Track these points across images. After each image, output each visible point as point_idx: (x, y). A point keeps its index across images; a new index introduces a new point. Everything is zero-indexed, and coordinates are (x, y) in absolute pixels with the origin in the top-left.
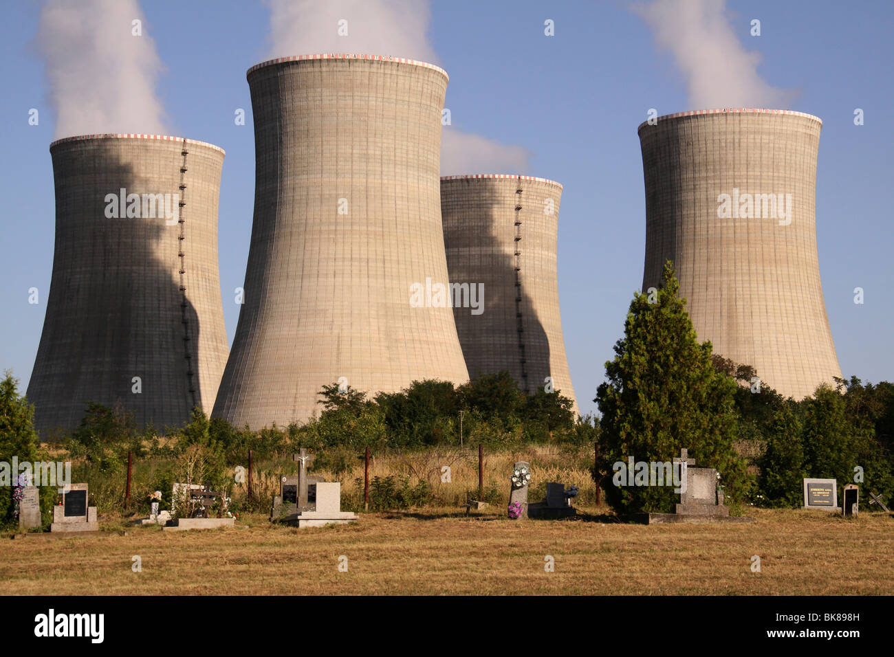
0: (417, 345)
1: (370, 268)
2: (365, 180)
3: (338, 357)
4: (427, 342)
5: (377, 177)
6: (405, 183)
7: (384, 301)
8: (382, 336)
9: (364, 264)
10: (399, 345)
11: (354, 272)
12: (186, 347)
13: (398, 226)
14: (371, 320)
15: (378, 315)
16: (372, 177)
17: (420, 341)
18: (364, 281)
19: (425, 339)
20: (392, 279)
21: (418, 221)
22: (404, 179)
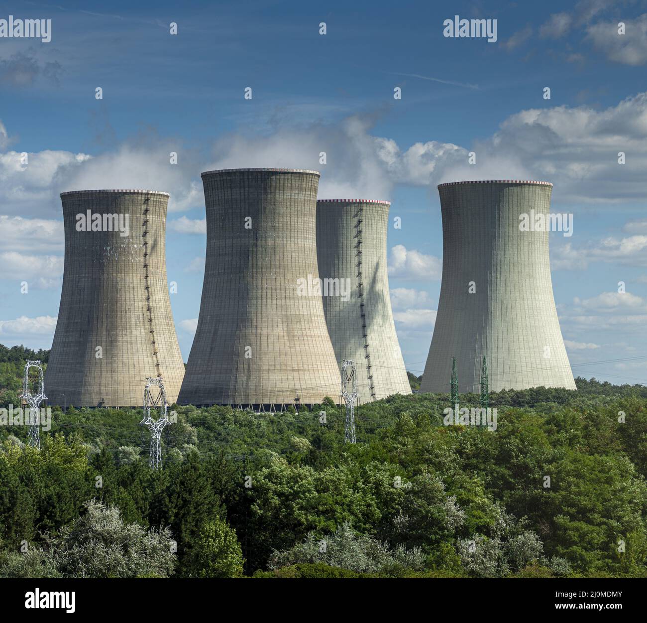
0: (305, 338)
1: (277, 294)
2: (273, 242)
3: (260, 346)
4: (311, 336)
5: (281, 239)
6: (296, 242)
7: (285, 313)
8: (285, 334)
9: (274, 291)
10: (295, 339)
11: (268, 296)
12: (151, 325)
13: (293, 268)
14: (279, 324)
15: (282, 321)
16: (277, 239)
17: (307, 335)
18: (274, 302)
19: (309, 334)
20: (290, 300)
21: (304, 264)
22: (296, 240)
